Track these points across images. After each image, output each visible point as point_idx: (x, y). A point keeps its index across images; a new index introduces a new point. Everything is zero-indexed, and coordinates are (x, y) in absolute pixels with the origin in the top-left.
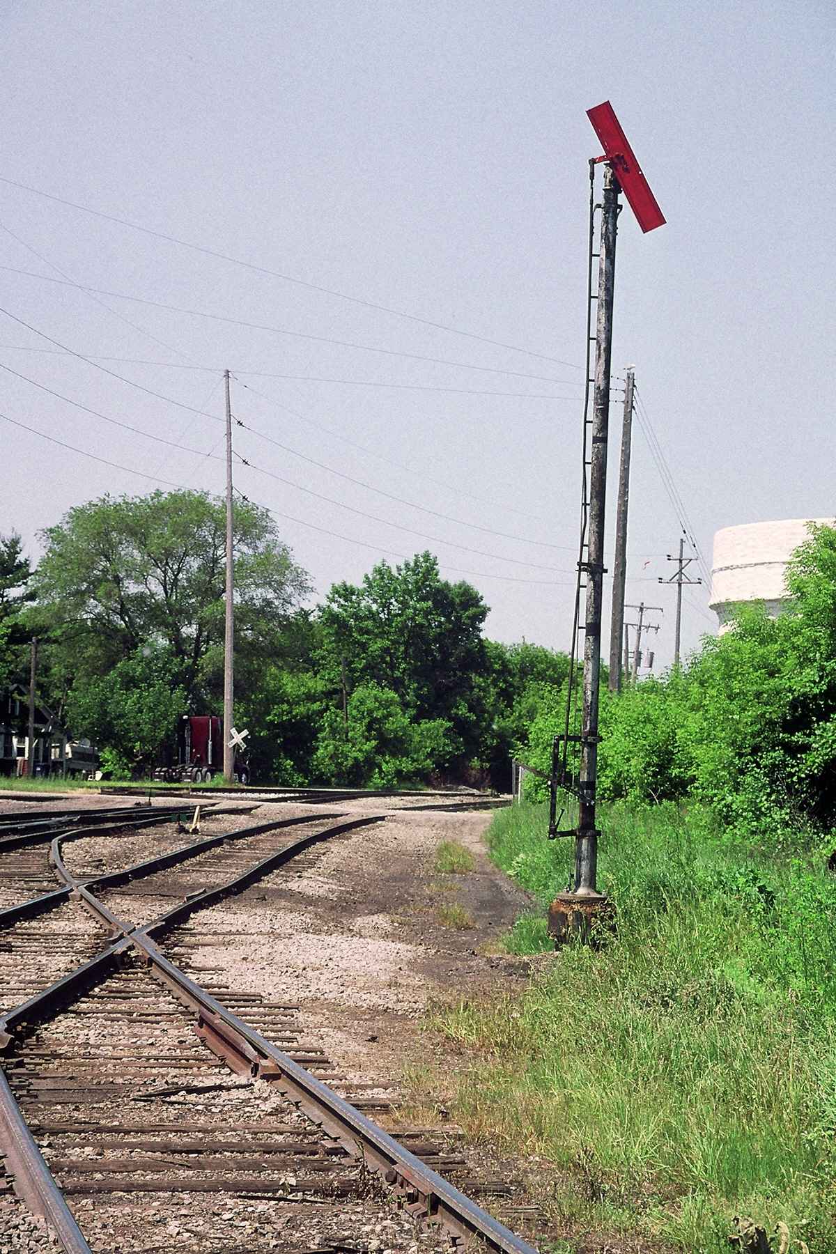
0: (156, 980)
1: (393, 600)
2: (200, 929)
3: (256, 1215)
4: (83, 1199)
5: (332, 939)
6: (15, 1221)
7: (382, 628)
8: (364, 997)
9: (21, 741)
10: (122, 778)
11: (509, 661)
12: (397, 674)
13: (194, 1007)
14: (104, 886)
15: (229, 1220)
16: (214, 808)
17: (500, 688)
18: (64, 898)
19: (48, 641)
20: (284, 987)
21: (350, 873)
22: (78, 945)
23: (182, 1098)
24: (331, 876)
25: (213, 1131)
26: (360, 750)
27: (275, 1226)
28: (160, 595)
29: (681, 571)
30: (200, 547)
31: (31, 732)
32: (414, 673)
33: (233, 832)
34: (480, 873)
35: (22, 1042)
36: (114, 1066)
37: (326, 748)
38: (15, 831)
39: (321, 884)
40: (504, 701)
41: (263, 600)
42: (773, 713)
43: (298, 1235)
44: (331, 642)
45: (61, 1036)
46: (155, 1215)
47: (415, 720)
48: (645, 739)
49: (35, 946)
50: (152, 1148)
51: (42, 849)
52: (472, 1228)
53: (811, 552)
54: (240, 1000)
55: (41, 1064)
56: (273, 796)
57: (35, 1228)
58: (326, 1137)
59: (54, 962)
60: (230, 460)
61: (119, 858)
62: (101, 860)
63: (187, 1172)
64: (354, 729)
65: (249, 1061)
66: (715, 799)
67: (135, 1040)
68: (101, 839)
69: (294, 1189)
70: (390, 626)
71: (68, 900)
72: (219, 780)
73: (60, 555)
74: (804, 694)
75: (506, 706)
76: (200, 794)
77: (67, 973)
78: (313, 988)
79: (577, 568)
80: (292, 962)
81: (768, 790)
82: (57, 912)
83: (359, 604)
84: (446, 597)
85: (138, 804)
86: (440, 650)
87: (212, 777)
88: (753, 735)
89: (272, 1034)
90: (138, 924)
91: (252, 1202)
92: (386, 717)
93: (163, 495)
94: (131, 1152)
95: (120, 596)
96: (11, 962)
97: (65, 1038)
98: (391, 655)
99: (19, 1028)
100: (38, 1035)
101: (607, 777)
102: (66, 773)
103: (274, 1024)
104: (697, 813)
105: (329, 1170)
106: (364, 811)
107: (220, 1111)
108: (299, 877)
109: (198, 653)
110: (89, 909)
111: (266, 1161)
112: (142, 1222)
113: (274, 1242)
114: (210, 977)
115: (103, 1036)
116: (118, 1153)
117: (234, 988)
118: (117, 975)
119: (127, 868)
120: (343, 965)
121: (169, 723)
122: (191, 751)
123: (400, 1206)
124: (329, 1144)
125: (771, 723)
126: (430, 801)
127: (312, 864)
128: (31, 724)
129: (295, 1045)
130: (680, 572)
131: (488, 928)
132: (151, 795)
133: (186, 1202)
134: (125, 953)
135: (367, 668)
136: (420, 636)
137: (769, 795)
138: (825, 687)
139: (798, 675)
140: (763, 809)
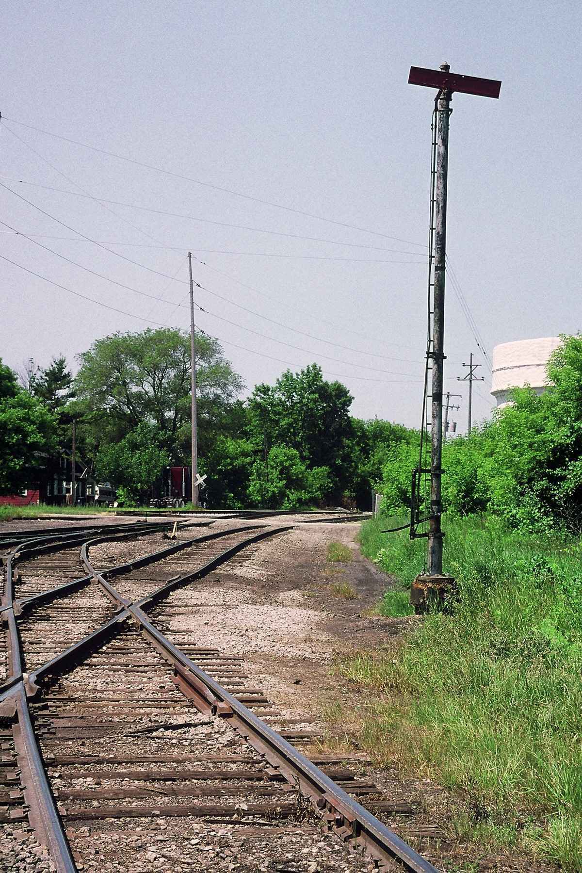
0: (145, 640)
1: (294, 394)
2: (176, 602)
3: (215, 839)
4: (83, 826)
5: (264, 609)
6: (23, 854)
7: (289, 411)
8: (289, 650)
9: (68, 484)
10: (130, 506)
11: (366, 430)
12: (298, 439)
13: (171, 660)
14: (114, 575)
15: (197, 844)
16: (187, 523)
17: (361, 446)
18: (87, 582)
19: (82, 422)
20: (233, 643)
21: (273, 563)
22: (94, 615)
23: (161, 734)
24: (261, 565)
25: (184, 761)
26: (276, 487)
27: (232, 849)
28: (151, 393)
29: (471, 372)
30: (175, 364)
31: (74, 478)
32: (308, 439)
33: (198, 537)
34: (356, 561)
35: (48, 689)
36: (113, 707)
37: (254, 486)
38: (60, 539)
39: (255, 571)
40: (363, 455)
41: (215, 395)
42: (541, 456)
43: (251, 858)
44: (256, 421)
45: (77, 684)
46: (137, 840)
47: (310, 467)
48: (457, 475)
49: (65, 617)
50: (138, 777)
51: (75, 550)
52: (392, 854)
53: (563, 353)
54: (203, 654)
55: (60, 707)
56: (223, 515)
57: (39, 860)
58: (268, 765)
59: (77, 628)
60: (192, 308)
61: (125, 555)
62: (113, 557)
63: (164, 799)
64: (272, 473)
65: (210, 704)
66: (505, 512)
67: (129, 686)
68: (114, 544)
69: (246, 813)
70: (293, 409)
71: (90, 584)
72: (189, 507)
73: (90, 369)
74: (561, 445)
75: (365, 458)
76: (178, 514)
77: (85, 636)
78: (253, 644)
79: (426, 356)
80: (238, 625)
81: (539, 506)
82: (82, 592)
83: (273, 396)
84: (326, 391)
85: (139, 521)
86: (323, 424)
87: (185, 504)
88: (529, 471)
89: (226, 680)
90: (136, 600)
91: (214, 826)
92: (291, 466)
93: (152, 331)
94: (122, 781)
95: (127, 395)
96: (48, 628)
97: (80, 685)
98: (294, 428)
99: (46, 679)
100: (60, 684)
102: (95, 504)
103: (228, 672)
104: (493, 521)
105: (272, 795)
106: (280, 523)
107: (189, 744)
108: (241, 566)
109: (175, 427)
110: (104, 590)
111: (224, 788)
112: (127, 847)
113: (232, 866)
114: (183, 637)
115: (107, 683)
116: (112, 782)
117: (200, 645)
118: (119, 637)
119: (130, 562)
120: (273, 627)
121: (158, 471)
122: (172, 488)
123: (330, 829)
124: (271, 772)
125: (540, 463)
126: (320, 517)
127: (248, 558)
128: (74, 473)
129: (242, 688)
130: (471, 374)
131: (366, 598)
132: (147, 515)
133: (162, 827)
134: (125, 621)
135: (279, 436)
136: (312, 416)
137: (540, 509)
138: (574, 439)
139: (556, 432)
140: (536, 518)
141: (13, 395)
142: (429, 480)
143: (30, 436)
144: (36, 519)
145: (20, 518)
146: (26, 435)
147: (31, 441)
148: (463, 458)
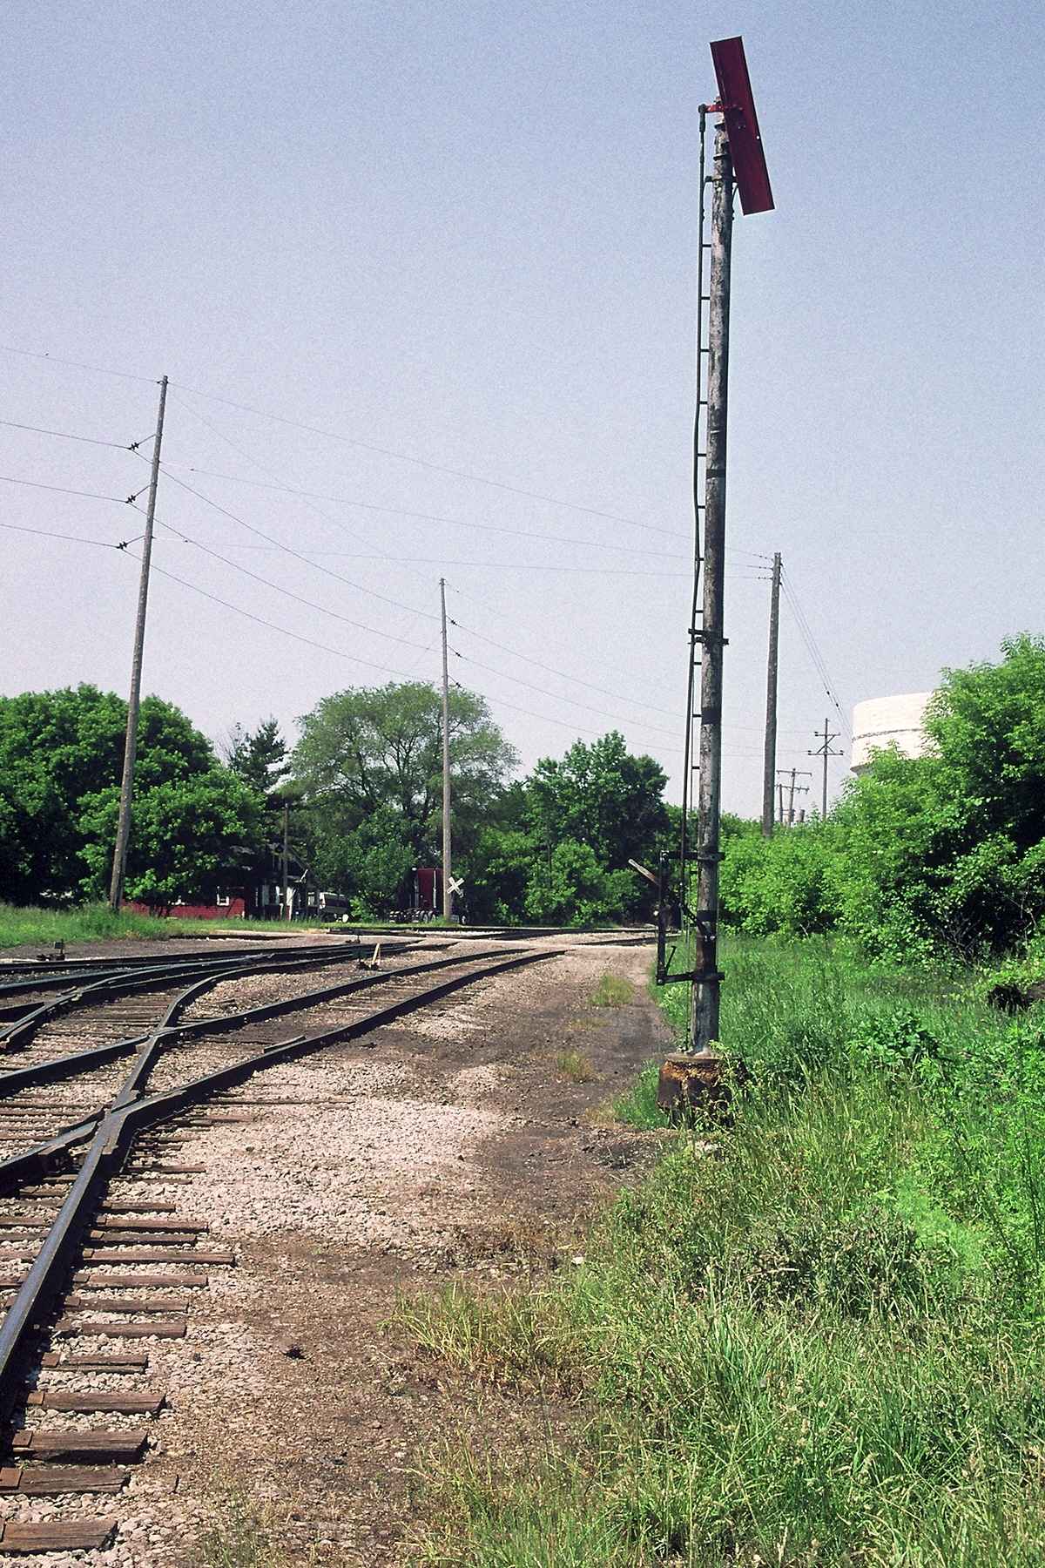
1: (588, 772)
2: (246, 1094)
7: (581, 795)
10: (369, 921)
12: (593, 832)
18: (128, 1050)
19: (300, 807)
21: (500, 1010)
22: (59, 1125)
24: (477, 1014)
26: (562, 895)
28: (396, 769)
30: (426, 730)
31: (289, 882)
32: (606, 832)
33: (413, 967)
34: (637, 1006)
37: (534, 894)
38: (193, 969)
39: (458, 1024)
41: (480, 772)
42: (916, 848)
44: (538, 807)
47: (609, 869)
48: (795, 878)
56: (479, 934)
60: (445, 653)
62: (233, 1001)
64: (557, 877)
66: (861, 931)
70: (586, 793)
72: (441, 921)
73: (315, 738)
74: (946, 830)
79: (690, 639)
81: (913, 922)
82: (104, 1070)
83: (561, 775)
84: (631, 768)
86: (628, 812)
87: (435, 918)
88: (898, 869)
92: (583, 867)
93: (396, 687)
95: (362, 770)
98: (588, 817)
101: (761, 913)
102: (313, 917)
104: (843, 944)
106: (551, 946)
108: (439, 1015)
109: (426, 815)
118: (28, 1190)
119: (256, 1009)
121: (401, 875)
122: (420, 897)
125: (914, 859)
126: (616, 937)
127: (464, 1001)
130: (826, 746)
131: (612, 1079)
135: (569, 827)
136: (611, 801)
137: (913, 927)
138: (965, 822)
139: (938, 811)
140: (908, 941)
141: (205, 771)
142: (695, 873)
143: (227, 825)
144: (203, 937)
145: (180, 936)
146: (220, 824)
147: (229, 831)
148: (803, 855)
